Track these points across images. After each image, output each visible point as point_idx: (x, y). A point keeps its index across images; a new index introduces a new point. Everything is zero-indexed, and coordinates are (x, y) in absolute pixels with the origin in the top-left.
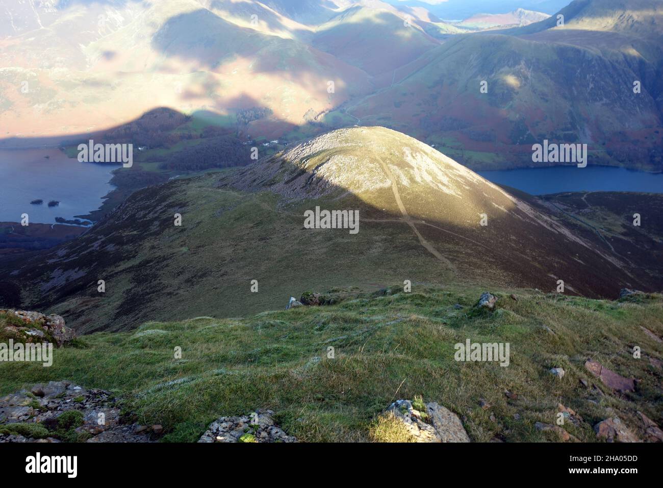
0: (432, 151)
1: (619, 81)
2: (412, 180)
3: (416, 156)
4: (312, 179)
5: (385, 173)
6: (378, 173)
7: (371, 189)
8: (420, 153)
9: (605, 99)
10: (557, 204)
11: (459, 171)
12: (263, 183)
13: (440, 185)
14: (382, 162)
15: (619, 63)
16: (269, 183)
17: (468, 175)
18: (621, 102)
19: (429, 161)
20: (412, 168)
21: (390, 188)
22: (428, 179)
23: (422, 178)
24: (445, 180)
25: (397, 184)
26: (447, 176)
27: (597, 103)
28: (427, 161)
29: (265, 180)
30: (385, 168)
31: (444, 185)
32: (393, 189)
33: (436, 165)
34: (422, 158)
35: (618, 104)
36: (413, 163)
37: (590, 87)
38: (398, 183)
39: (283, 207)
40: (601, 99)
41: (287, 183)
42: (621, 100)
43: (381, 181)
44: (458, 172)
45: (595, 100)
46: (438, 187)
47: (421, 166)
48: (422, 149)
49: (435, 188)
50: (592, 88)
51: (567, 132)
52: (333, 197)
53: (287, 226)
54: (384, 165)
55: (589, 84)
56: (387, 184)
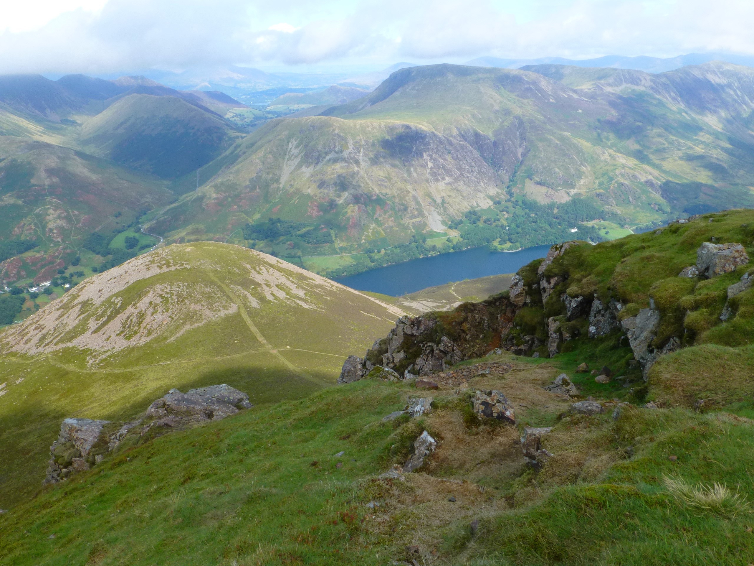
0: (277, 261)
1: (457, 156)
2: (262, 299)
3: (261, 269)
4: (131, 320)
5: (228, 297)
6: (218, 297)
7: (214, 319)
8: (263, 266)
9: (447, 178)
10: (425, 303)
11: (315, 281)
12: (58, 338)
13: (298, 302)
14: (220, 283)
15: (455, 137)
16: (68, 337)
17: (325, 284)
18: (464, 179)
19: (277, 273)
20: (260, 285)
21: (238, 315)
22: (281, 295)
23: (273, 295)
24: (301, 293)
25: (246, 308)
26: (303, 288)
27: (440, 184)
28: (274, 274)
29: (61, 334)
30: (227, 290)
31: (301, 299)
32: (243, 315)
33: (286, 277)
34: (268, 272)
35: (462, 182)
36: (258, 279)
37: (429, 167)
38: (246, 306)
39: (98, 364)
40: (443, 179)
41: (95, 332)
42: (464, 177)
43: (225, 307)
44: (313, 282)
45: (438, 180)
46: (295, 302)
47: (269, 282)
48: (265, 260)
49: (293, 305)
50: (431, 167)
51: (414, 220)
52: (165, 338)
53: (109, 387)
54: (224, 286)
55: (427, 164)
56: (233, 310)
